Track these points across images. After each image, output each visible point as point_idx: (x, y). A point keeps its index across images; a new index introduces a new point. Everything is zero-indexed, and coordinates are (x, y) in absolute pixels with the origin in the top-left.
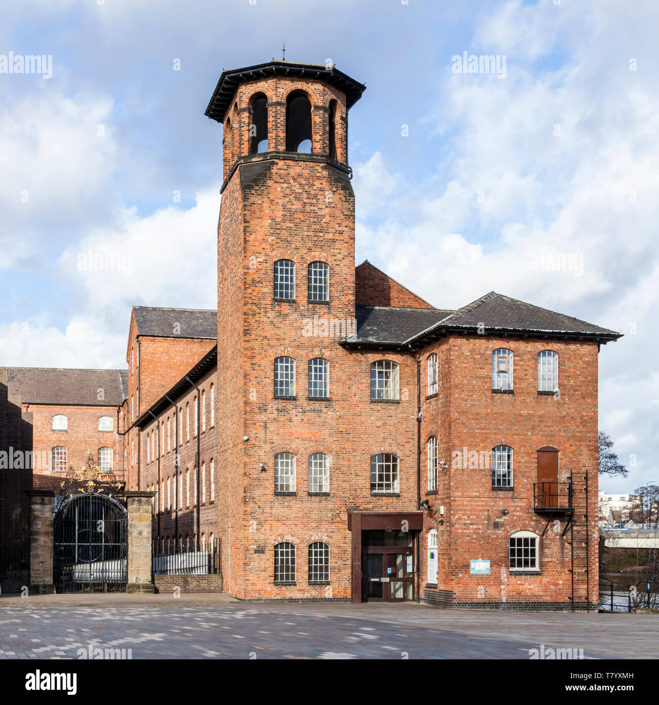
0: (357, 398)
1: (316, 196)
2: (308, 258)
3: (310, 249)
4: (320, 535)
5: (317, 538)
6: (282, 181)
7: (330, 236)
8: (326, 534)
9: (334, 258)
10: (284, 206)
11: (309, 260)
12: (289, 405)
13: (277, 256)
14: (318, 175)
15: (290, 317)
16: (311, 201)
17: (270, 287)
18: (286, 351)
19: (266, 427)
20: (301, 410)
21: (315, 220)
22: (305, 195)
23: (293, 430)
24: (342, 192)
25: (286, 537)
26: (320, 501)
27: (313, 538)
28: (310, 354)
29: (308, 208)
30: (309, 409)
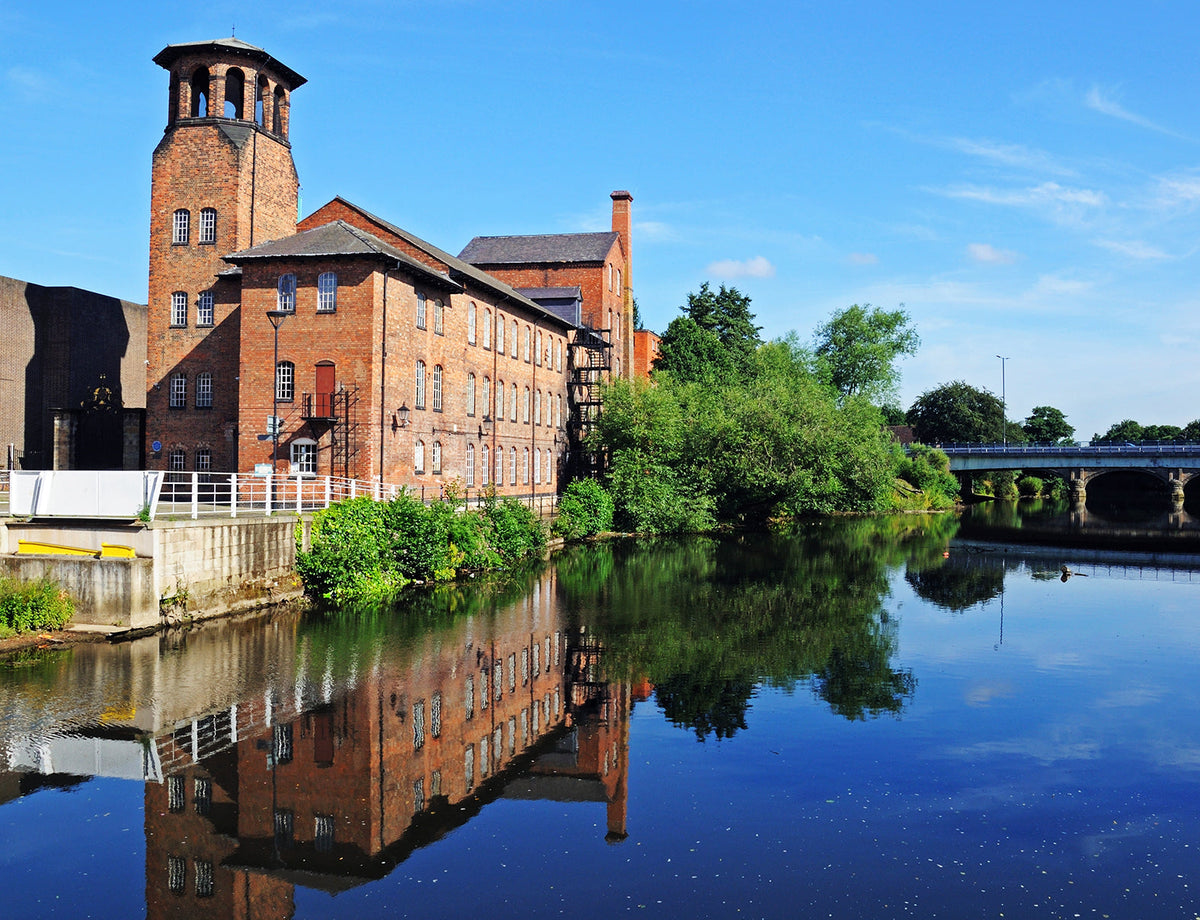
1: (207, 152)
2: (200, 206)
3: (201, 198)
4: (204, 443)
5: (202, 445)
6: (181, 143)
7: (218, 184)
8: (209, 442)
9: (220, 203)
12: (182, 332)
13: (175, 206)
15: (184, 257)
16: (204, 157)
17: (170, 233)
18: (180, 286)
19: (163, 352)
20: (191, 336)
21: (207, 172)
22: (199, 153)
23: (184, 353)
25: (177, 445)
27: (198, 446)
28: (199, 288)
29: (201, 163)
30: (197, 334)
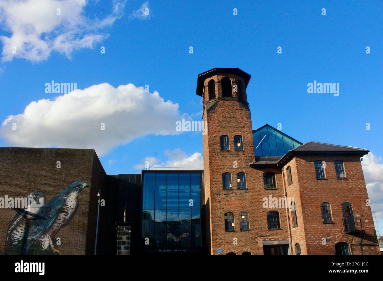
0: (259, 188)
1: (235, 112)
2: (234, 134)
3: (234, 131)
4: (247, 248)
5: (245, 250)
6: (221, 107)
7: (242, 125)
8: (249, 248)
9: (244, 133)
10: (223, 116)
11: (234, 135)
12: (230, 192)
13: (221, 134)
14: (235, 104)
15: (228, 157)
16: (233, 113)
17: (219, 146)
18: (227, 170)
19: (220, 202)
20: (235, 194)
21: (236, 120)
22: (231, 112)
23: (232, 203)
24: (245, 110)
25: (231, 250)
26: (246, 234)
27: (244, 250)
28: (237, 171)
29: (232, 116)
30: (238, 193)
